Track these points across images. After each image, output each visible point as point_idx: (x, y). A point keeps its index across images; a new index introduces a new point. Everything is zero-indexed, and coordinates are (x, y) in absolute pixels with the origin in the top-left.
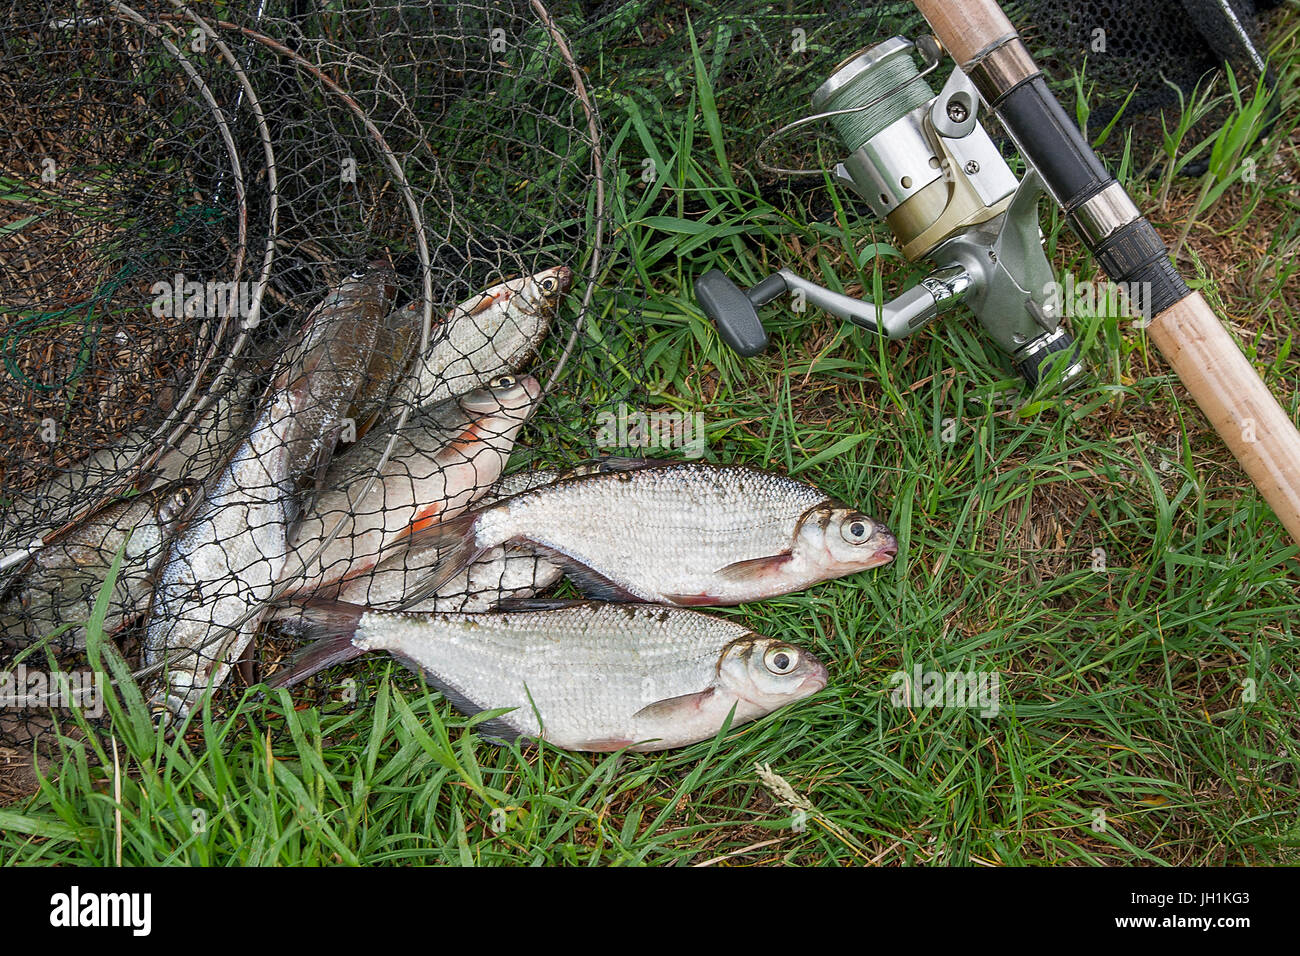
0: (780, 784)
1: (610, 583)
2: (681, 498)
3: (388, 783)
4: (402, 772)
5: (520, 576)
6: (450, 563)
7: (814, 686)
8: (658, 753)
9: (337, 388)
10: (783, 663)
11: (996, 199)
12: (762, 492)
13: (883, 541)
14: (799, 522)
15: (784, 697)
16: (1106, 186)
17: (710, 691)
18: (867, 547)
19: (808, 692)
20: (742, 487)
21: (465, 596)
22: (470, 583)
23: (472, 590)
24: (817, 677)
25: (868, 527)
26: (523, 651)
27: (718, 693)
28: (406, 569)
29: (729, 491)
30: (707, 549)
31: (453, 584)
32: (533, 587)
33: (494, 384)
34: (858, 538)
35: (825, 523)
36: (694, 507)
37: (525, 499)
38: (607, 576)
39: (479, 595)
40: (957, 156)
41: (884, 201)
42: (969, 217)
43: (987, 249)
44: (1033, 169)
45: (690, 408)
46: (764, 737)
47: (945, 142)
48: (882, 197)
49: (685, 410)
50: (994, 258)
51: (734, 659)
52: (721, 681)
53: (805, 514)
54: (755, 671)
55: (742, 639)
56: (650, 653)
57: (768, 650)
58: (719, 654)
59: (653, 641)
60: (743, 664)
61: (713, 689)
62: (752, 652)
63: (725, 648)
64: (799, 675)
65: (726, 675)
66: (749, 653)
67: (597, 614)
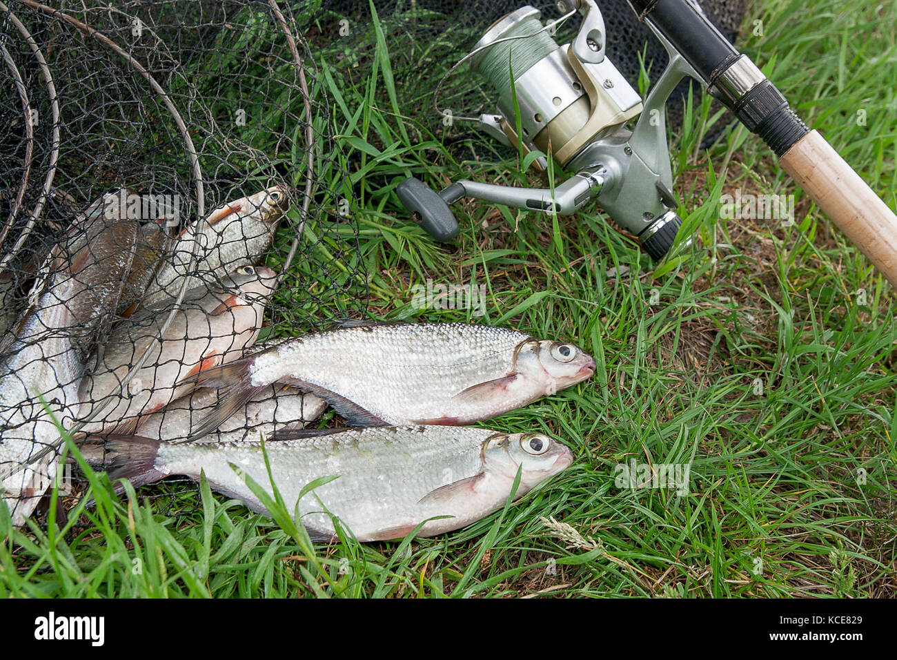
0: (566, 530)
1: (367, 413)
2: (414, 343)
3: (223, 562)
4: (234, 553)
5: (290, 411)
6: (229, 402)
7: (564, 462)
8: (440, 536)
9: (111, 268)
10: (538, 446)
11: (629, 106)
12: (478, 335)
13: (585, 359)
14: (515, 352)
15: (543, 474)
16: (738, 58)
17: (481, 475)
18: (575, 364)
19: (561, 468)
20: (461, 334)
21: (245, 431)
22: (248, 419)
23: (250, 424)
24: (566, 454)
25: (573, 350)
26: (307, 466)
27: (488, 475)
28: (191, 409)
29: (451, 337)
30: (443, 380)
31: (232, 421)
32: (302, 420)
33: (239, 271)
34: (566, 358)
35: (537, 350)
36: (426, 350)
37: (290, 345)
38: (364, 407)
39: (256, 428)
40: (596, 76)
41: (537, 120)
42: (610, 120)
43: (622, 146)
44: (679, 56)
45: (390, 297)
46: (534, 505)
47: (587, 67)
48: (536, 116)
49: (387, 299)
50: (628, 152)
51: (495, 449)
52: (488, 466)
53: (518, 346)
54: (516, 455)
55: (494, 437)
56: (420, 454)
57: (522, 438)
58: (480, 448)
59: (420, 445)
60: (504, 452)
61: (483, 473)
62: (509, 442)
63: (484, 443)
64: (551, 454)
65: (491, 461)
66: (506, 443)
67: (364, 433)
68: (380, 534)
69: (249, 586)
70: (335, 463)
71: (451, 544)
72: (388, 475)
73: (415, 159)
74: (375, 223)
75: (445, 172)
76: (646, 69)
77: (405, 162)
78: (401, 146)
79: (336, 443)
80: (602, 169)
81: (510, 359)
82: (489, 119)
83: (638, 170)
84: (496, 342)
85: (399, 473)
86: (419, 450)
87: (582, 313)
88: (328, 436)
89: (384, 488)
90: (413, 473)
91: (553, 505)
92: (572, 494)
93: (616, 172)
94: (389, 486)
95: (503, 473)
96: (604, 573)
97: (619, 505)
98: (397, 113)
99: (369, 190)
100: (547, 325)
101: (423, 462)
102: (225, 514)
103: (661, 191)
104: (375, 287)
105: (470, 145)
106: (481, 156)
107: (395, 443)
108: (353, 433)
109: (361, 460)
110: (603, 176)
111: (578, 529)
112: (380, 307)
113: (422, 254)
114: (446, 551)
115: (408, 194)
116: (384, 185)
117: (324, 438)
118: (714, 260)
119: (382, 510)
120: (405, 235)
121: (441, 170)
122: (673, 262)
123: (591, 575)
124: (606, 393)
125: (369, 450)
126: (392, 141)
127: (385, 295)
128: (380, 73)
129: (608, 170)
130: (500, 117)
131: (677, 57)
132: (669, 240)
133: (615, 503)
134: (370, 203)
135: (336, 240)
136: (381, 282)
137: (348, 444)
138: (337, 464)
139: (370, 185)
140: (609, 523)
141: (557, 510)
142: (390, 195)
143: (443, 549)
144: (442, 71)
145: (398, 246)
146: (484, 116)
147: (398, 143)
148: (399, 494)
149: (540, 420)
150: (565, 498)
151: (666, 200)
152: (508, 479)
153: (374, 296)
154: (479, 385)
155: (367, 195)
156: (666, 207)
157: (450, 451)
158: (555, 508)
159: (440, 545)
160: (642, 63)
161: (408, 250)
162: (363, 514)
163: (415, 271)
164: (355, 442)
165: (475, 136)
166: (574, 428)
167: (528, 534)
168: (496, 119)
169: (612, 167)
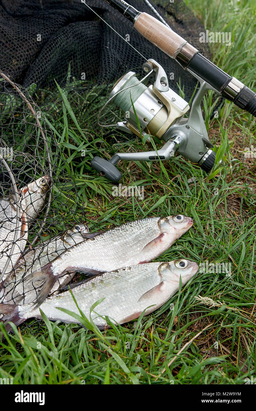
0: (205, 300)
2: (114, 238)
7: (196, 269)
10: (183, 265)
12: (139, 224)
14: (158, 225)
16: (231, 79)
17: (162, 283)
18: (185, 222)
20: (131, 226)
24: (196, 266)
25: (182, 216)
26: (84, 298)
27: (165, 282)
30: (133, 247)
34: (180, 220)
35: (167, 221)
37: (65, 254)
40: (168, 97)
41: (145, 121)
42: (178, 115)
43: (185, 125)
44: (205, 82)
45: (96, 211)
46: (188, 292)
47: (162, 94)
48: (144, 119)
49: (95, 212)
50: (188, 127)
51: (164, 270)
52: (164, 278)
53: (158, 222)
54: (175, 271)
55: (162, 264)
56: (132, 280)
57: (175, 263)
58: (158, 271)
59: (131, 276)
60: (169, 270)
61: (162, 282)
62: (170, 266)
63: (159, 268)
64: (190, 267)
65: (164, 276)
66: (169, 267)
67: (104, 276)
68: (125, 320)
69: (77, 357)
70: (95, 293)
71: (156, 317)
72: (121, 292)
73: (92, 148)
74: (82, 179)
75: (106, 151)
76: (182, 89)
77: (88, 150)
78: (85, 143)
79: (93, 284)
80: (177, 137)
81: (158, 228)
82: (121, 124)
83: (193, 135)
84: (148, 224)
85: (126, 290)
86: (131, 278)
87: (183, 202)
88: (88, 282)
89: (121, 299)
90: (132, 289)
91: (196, 289)
92: (204, 283)
93: (184, 137)
94: (123, 297)
95: (171, 280)
96: (227, 315)
97: (226, 284)
98: (79, 129)
99: (75, 165)
100: (169, 210)
101: (135, 283)
102: (57, 327)
103: (205, 142)
104: (89, 208)
105: (114, 137)
106: (120, 141)
107: (120, 277)
108: (99, 278)
109: (107, 288)
110: (178, 140)
111: (211, 298)
112: (93, 217)
113: (106, 189)
114: (156, 320)
115: (96, 164)
116: (81, 162)
117: (87, 283)
118: (231, 167)
119: (123, 309)
120: (96, 182)
121: (104, 150)
122: (216, 172)
123: (221, 317)
124: (204, 234)
125: (109, 283)
126: (81, 142)
127: (94, 211)
128: (67, 112)
129: (180, 137)
130: (125, 122)
131: (204, 83)
132: (212, 162)
133: (224, 283)
134: (76, 171)
135: (66, 190)
136: (90, 205)
137: (99, 283)
138: (97, 293)
139: (75, 163)
140: (224, 293)
141: (199, 292)
142: (85, 166)
143: (154, 320)
144: (94, 106)
145: (95, 188)
146: (119, 123)
147: (83, 142)
148: (128, 300)
149: (179, 253)
150: (201, 286)
151: (208, 145)
152: (175, 283)
153: (89, 212)
154: (149, 243)
155: (74, 168)
156: (207, 148)
157: (144, 275)
158: (198, 290)
159: (152, 319)
160: (180, 88)
161: (100, 189)
162: (115, 312)
163: (104, 197)
164: (102, 281)
165: (114, 132)
166: (195, 253)
167: (190, 306)
168: (124, 123)
169: (181, 135)
